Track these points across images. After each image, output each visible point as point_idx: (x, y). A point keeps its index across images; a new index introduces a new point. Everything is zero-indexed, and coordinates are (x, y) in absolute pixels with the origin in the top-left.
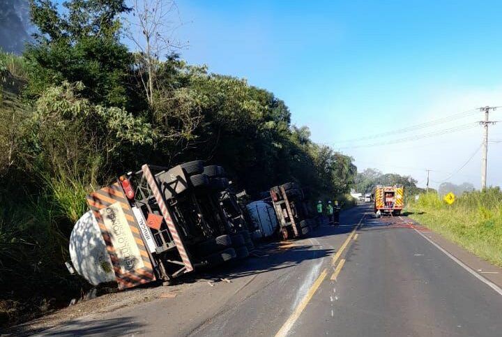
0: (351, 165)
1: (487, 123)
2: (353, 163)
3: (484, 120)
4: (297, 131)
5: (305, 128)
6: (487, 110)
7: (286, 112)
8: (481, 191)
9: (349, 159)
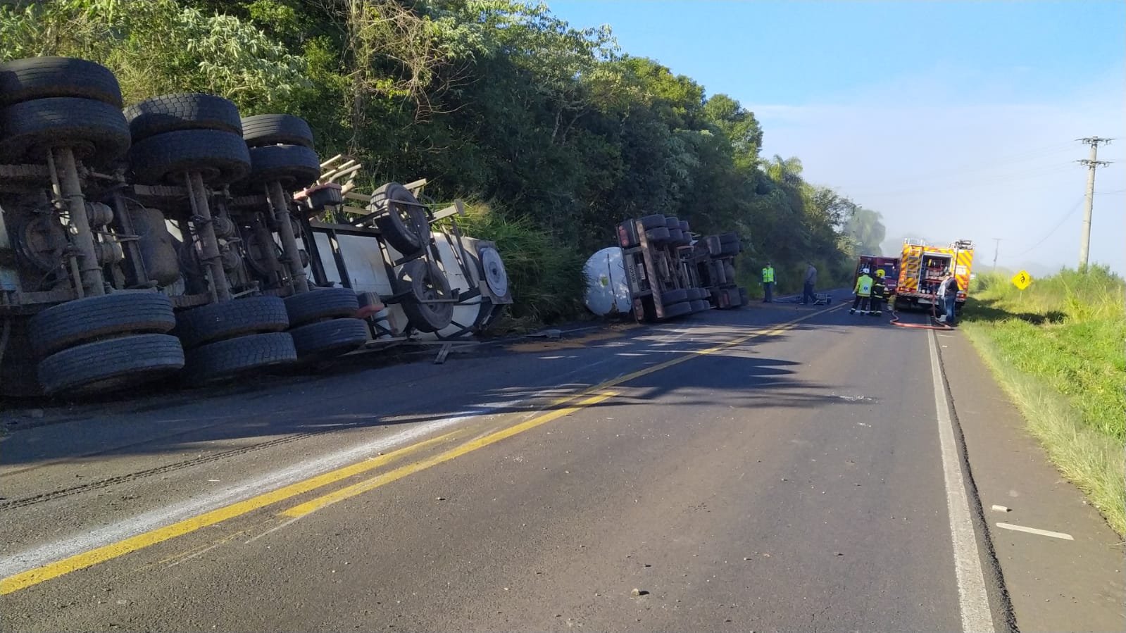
0: (878, 224)
1: (1094, 164)
2: (880, 221)
3: (1090, 158)
4: (782, 164)
5: (794, 160)
6: (1096, 141)
7: (756, 130)
8: (1076, 270)
9: (876, 215)
